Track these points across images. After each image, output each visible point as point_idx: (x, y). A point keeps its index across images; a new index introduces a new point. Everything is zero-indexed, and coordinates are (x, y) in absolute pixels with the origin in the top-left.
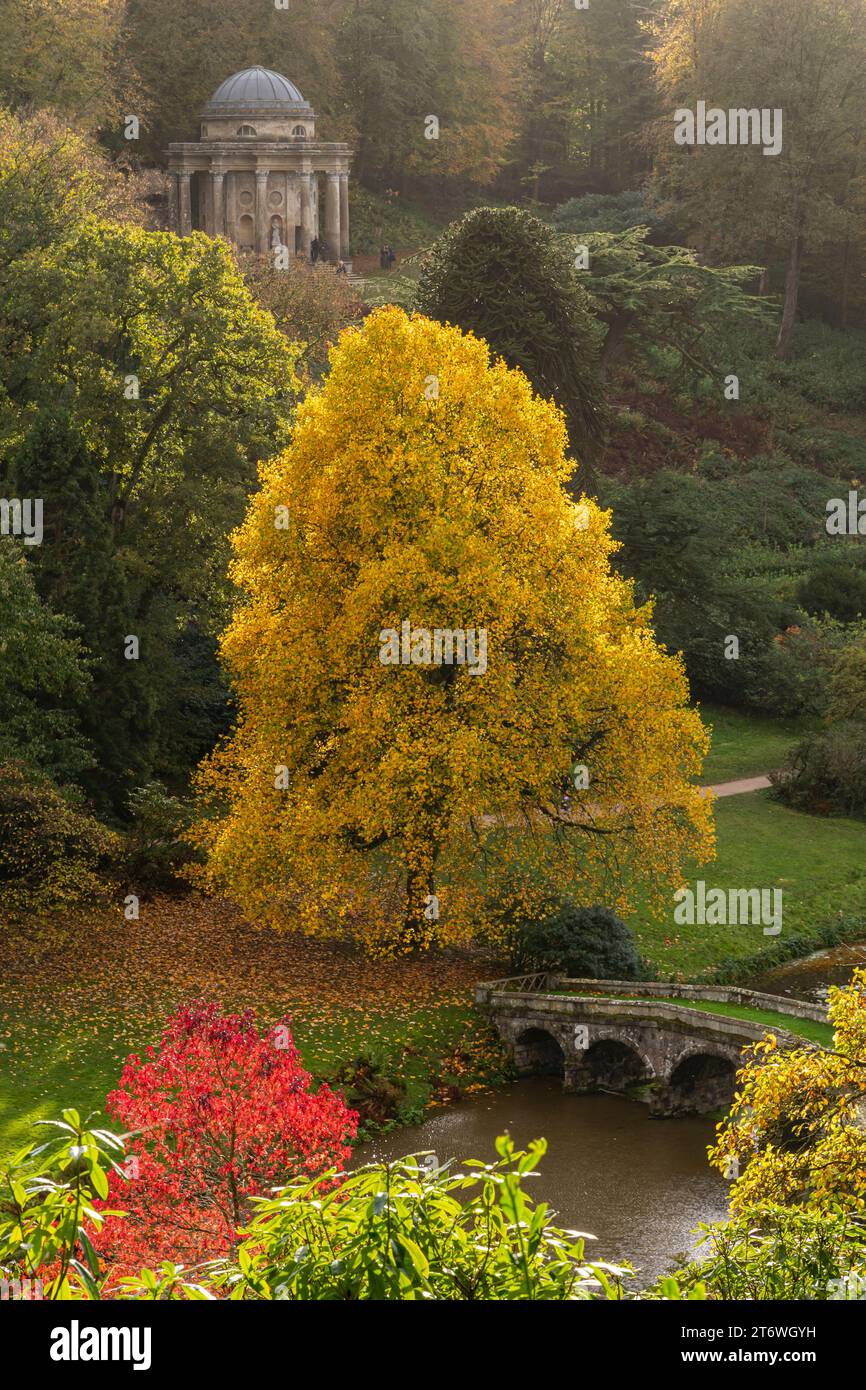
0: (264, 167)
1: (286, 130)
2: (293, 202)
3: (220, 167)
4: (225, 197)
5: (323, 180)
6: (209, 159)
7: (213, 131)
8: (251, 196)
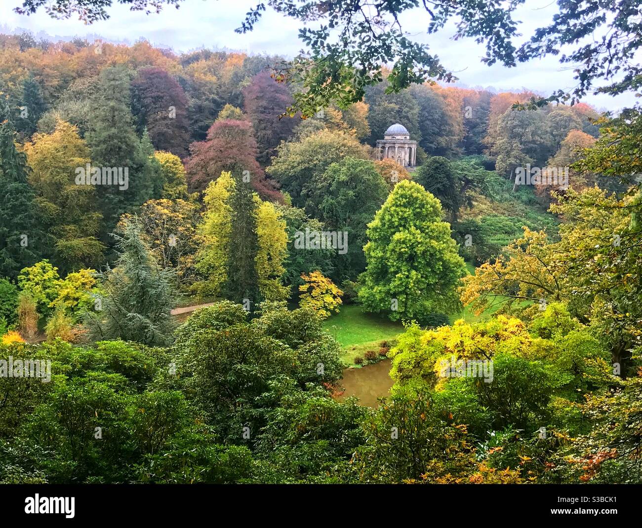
0: (397, 146)
1: (403, 138)
2: (403, 154)
3: (387, 146)
4: (388, 152)
5: (411, 149)
6: (385, 143)
7: (386, 137)
8: (394, 152)
